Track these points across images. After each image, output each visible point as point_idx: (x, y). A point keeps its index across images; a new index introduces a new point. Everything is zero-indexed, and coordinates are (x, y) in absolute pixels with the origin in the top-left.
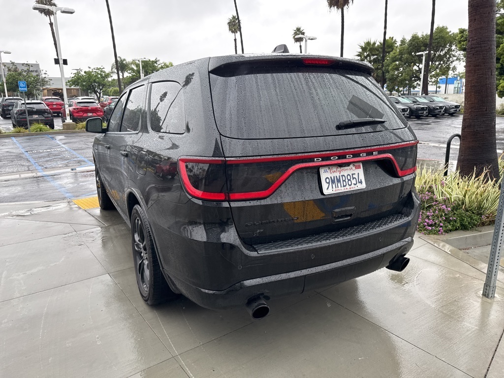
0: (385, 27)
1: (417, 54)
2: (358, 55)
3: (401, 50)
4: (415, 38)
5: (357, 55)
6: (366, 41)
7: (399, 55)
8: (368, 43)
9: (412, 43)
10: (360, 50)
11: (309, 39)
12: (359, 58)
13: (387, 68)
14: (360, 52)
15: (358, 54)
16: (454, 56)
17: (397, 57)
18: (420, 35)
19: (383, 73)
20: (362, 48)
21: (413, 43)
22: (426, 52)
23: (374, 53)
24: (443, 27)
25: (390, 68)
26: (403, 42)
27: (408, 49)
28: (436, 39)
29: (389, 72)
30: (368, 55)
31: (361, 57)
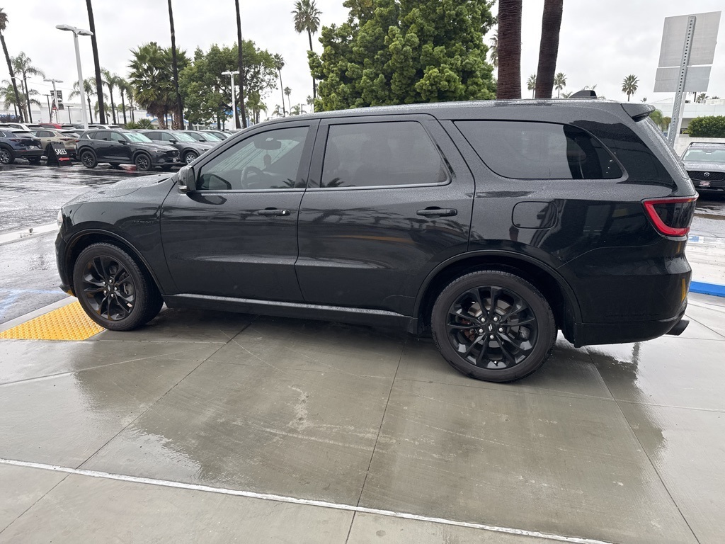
0: (172, 30)
1: (223, 73)
2: (133, 67)
3: (200, 66)
4: (215, 50)
5: (131, 66)
6: (142, 46)
7: (198, 72)
8: (145, 50)
9: (213, 58)
10: (136, 59)
11: (80, 33)
12: (134, 70)
13: (184, 89)
14: (135, 62)
15: (132, 64)
16: (262, 80)
17: (196, 74)
18: (221, 48)
19: (179, 95)
20: (136, 55)
21: (215, 58)
22: (234, 73)
23: (158, 66)
24: (250, 41)
25: (189, 90)
26: (198, 54)
27: (209, 66)
28: (245, 56)
29: (187, 95)
30: (150, 68)
31: (138, 69)
